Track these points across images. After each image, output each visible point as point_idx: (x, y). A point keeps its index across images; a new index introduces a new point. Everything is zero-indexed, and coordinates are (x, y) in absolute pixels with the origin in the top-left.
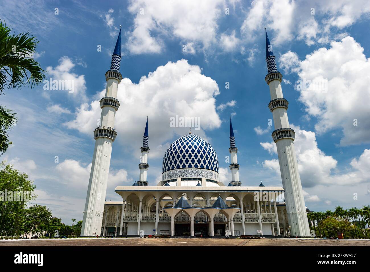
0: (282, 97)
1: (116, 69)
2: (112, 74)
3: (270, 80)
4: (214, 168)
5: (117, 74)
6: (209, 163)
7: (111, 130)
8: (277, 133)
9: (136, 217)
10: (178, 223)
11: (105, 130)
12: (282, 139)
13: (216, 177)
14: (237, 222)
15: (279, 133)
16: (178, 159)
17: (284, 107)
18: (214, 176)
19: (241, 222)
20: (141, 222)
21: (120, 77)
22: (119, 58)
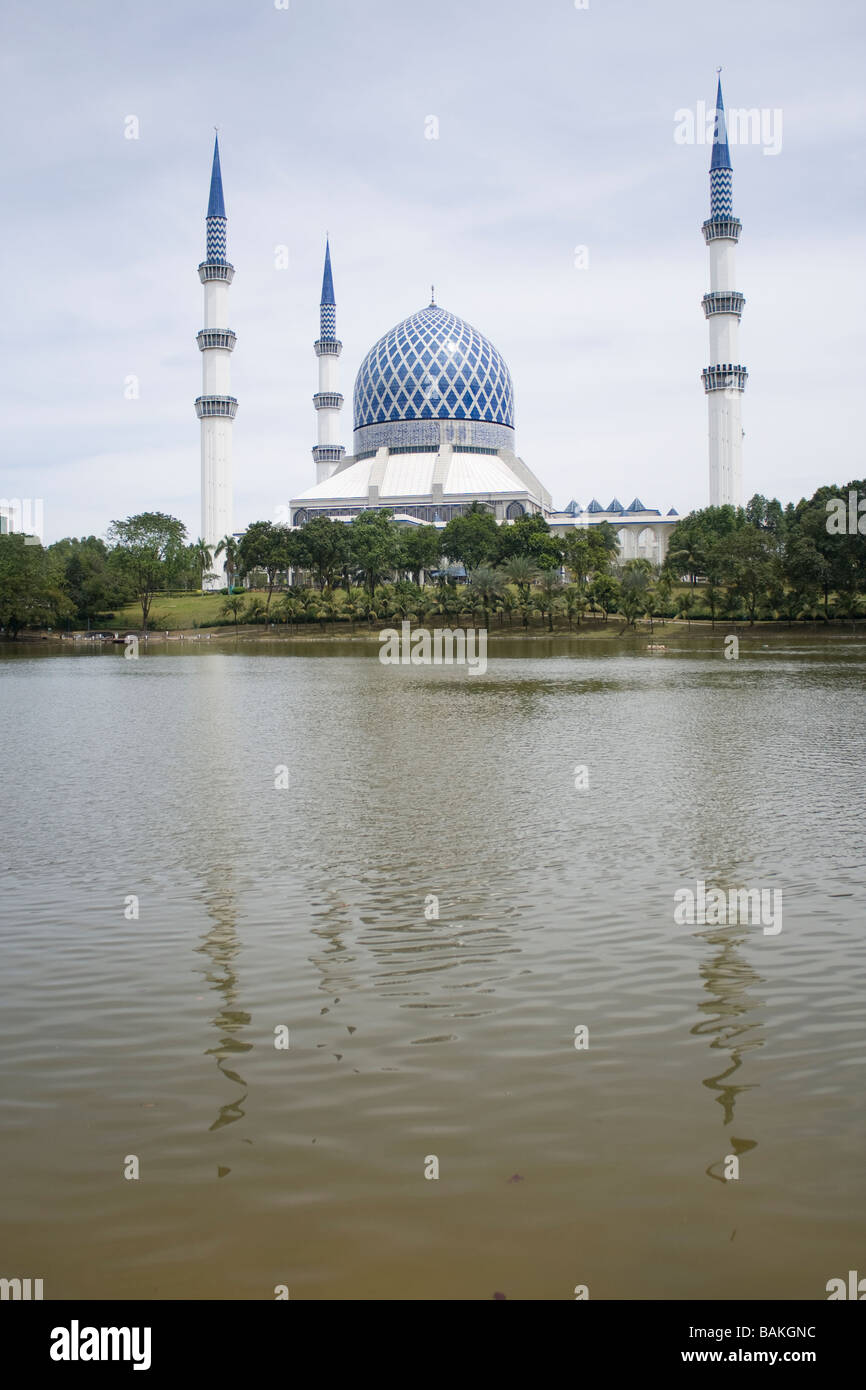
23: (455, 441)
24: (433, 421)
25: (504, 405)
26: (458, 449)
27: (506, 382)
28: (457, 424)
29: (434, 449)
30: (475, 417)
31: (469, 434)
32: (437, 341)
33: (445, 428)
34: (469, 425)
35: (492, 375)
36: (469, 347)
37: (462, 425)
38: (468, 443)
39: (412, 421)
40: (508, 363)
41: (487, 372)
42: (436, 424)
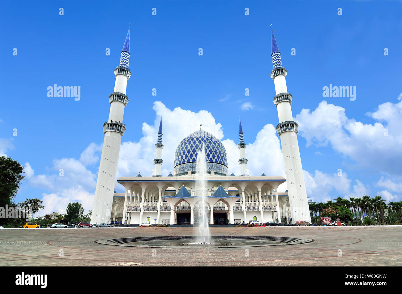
0: (286, 92)
1: (125, 66)
2: (120, 70)
3: (275, 75)
4: (222, 162)
5: (126, 71)
6: (218, 157)
7: (120, 124)
8: (281, 126)
9: (139, 207)
10: (180, 212)
11: (114, 125)
12: (286, 132)
13: (224, 170)
14: (239, 211)
15: (283, 126)
16: (189, 154)
17: (288, 101)
18: (222, 169)
19: (242, 211)
20: (144, 211)
21: (128, 73)
22: (128, 54)
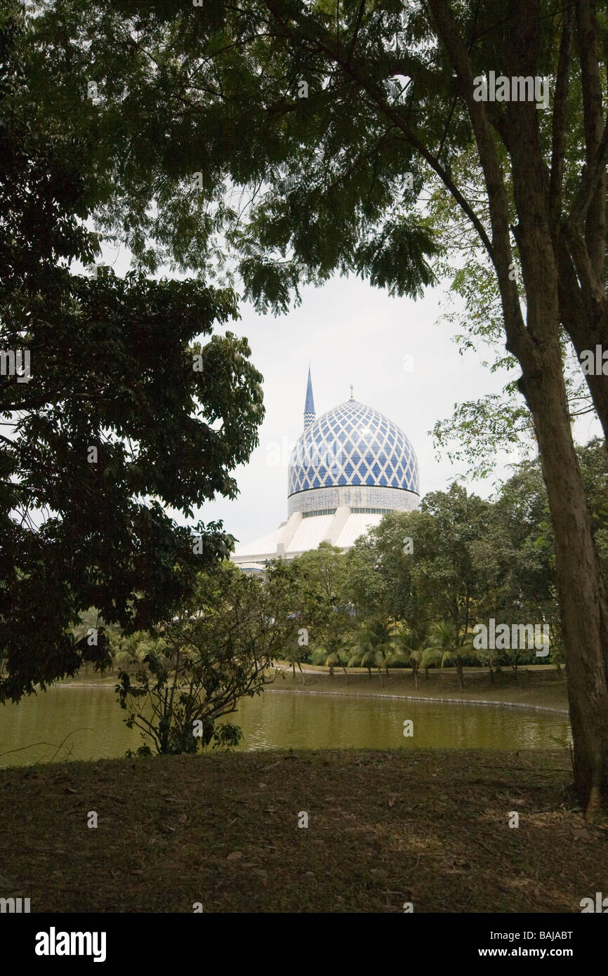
23: (352, 504)
24: (333, 488)
25: (408, 474)
26: (356, 510)
27: (410, 457)
28: (354, 490)
29: (331, 511)
30: (370, 483)
31: (364, 498)
32: (351, 424)
33: (343, 493)
34: (365, 490)
35: (398, 451)
36: (378, 428)
37: (358, 490)
38: (363, 505)
39: (317, 490)
40: (412, 441)
41: (393, 448)
42: (336, 490)
